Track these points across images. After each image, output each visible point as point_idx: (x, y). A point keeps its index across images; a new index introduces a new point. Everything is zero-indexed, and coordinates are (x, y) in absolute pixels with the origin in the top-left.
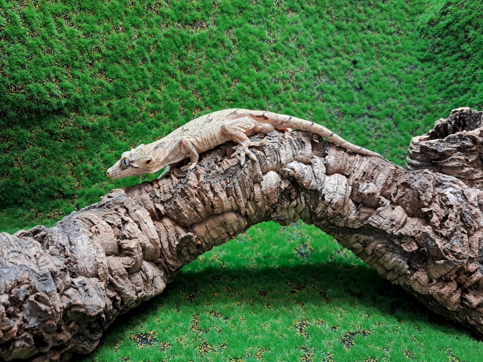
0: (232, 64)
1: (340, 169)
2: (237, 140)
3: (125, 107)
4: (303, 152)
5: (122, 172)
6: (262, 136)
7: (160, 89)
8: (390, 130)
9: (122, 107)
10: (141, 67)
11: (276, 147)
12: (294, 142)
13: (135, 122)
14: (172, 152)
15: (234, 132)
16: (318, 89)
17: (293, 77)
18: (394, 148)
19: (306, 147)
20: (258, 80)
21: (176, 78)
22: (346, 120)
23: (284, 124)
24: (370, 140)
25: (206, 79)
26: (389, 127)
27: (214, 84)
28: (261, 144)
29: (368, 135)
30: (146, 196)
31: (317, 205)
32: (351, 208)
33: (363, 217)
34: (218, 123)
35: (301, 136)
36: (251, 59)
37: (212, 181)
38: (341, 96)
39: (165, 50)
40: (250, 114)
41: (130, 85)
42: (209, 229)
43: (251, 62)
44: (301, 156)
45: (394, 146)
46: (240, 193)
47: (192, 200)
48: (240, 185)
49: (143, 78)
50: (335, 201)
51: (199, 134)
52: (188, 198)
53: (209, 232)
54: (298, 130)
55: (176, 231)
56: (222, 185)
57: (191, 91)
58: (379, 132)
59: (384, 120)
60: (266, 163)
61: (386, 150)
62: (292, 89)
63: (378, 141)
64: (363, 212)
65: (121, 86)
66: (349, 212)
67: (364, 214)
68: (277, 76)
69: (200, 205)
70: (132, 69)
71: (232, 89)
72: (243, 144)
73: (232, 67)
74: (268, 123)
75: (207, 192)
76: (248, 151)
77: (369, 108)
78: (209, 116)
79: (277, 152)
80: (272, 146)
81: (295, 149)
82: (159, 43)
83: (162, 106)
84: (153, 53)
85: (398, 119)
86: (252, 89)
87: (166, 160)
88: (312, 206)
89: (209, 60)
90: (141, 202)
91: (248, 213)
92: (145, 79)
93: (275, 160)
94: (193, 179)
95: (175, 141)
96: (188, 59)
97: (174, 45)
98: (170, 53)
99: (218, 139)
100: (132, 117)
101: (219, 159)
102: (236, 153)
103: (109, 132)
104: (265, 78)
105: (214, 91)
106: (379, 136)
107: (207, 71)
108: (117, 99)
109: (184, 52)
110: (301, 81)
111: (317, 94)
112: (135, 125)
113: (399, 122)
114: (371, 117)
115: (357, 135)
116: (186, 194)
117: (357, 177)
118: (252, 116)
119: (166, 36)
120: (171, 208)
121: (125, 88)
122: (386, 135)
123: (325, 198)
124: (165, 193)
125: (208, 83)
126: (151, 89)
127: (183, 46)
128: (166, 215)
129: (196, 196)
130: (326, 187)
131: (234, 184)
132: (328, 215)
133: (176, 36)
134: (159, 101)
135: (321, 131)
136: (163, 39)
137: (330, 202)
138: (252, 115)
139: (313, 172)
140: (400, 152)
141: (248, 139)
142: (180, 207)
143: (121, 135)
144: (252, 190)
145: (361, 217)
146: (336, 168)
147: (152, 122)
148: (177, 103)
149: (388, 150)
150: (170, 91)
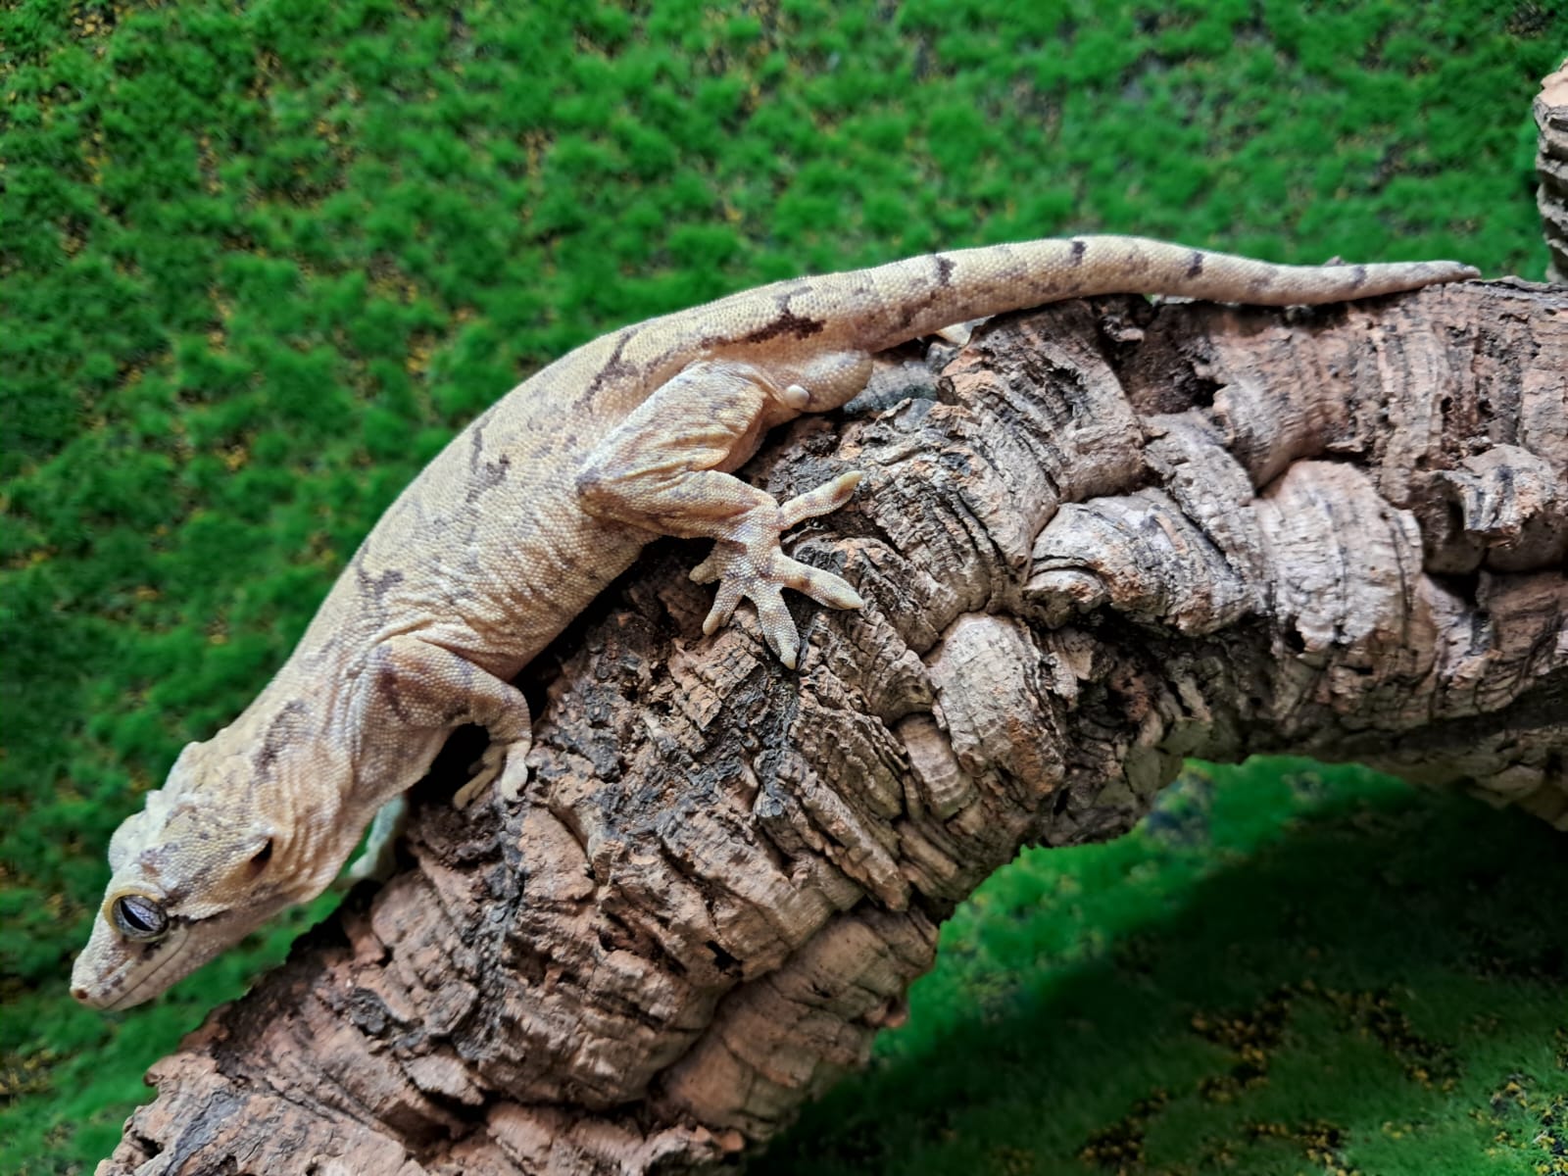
0: (486, 72)
1: (1308, 434)
2: (702, 527)
3: (99, 480)
4: (1090, 432)
5: (148, 966)
6: (822, 440)
7: (217, 326)
8: (1275, 84)
9: (86, 483)
10: (81, 262)
11: (939, 476)
12: (1017, 400)
13: (178, 522)
14: (366, 744)
15: (665, 495)
16: (906, 30)
17: (781, 19)
18: (1318, 155)
19: (1094, 393)
20: (635, 95)
21: (266, 245)
22: (1079, 118)
23: (922, 318)
24: (1209, 165)
25: (403, 188)
26: (1260, 77)
27: (448, 198)
28: (841, 493)
29: (1193, 147)
30: (341, 1042)
31: (1268, 684)
32: (1442, 621)
33: (1520, 640)
34: (545, 469)
35: (1039, 344)
36: (563, 13)
37: (662, 819)
38: (1012, 21)
39: (153, 136)
40: (706, 344)
41: (71, 367)
42: (755, 1060)
43: (565, 26)
44: (1090, 462)
45: (1313, 148)
46: (843, 818)
47: (599, 978)
48: (823, 775)
49: (115, 308)
50: (1358, 628)
51: (471, 581)
52: (570, 976)
53: (758, 1076)
54: (1006, 318)
55: (585, 1157)
56: (724, 822)
57: (356, 276)
58: (1232, 116)
59: (1232, 54)
60: (922, 594)
61: (1288, 182)
62: (796, 75)
63: (1244, 156)
64: (1508, 618)
65: (29, 393)
66: (1439, 645)
67: (1517, 625)
68: (710, 43)
69: (657, 982)
70: (43, 293)
71: (533, 182)
72: (743, 537)
73: (492, 86)
74: (831, 349)
75: (659, 900)
76: (792, 569)
77: (1150, 24)
78: (478, 442)
79: (954, 503)
80: (912, 480)
81: (1042, 436)
82: (112, 116)
83: (260, 396)
84: (107, 174)
85: (1286, 24)
86: (625, 143)
87: (354, 795)
88: (1242, 702)
89: (380, 99)
90: (326, 1091)
91: (926, 886)
92: (129, 312)
93: (959, 553)
94: (551, 858)
95: (353, 675)
96: (281, 135)
97: (185, 94)
98: (185, 142)
99: (586, 559)
100: (152, 506)
101: (644, 671)
102: (722, 604)
103: (81, 623)
104: (661, 74)
105: (458, 229)
106: (1240, 130)
107: (388, 153)
108: (41, 460)
109: (247, 107)
110: (819, 20)
111: (912, 49)
112: (185, 534)
113: (1299, 34)
114: (1172, 60)
115: (1151, 163)
116: (546, 958)
117: (1421, 448)
118: (720, 346)
119: (128, 67)
120: (504, 1059)
121: (52, 395)
122: (1265, 113)
123: (1306, 632)
124: (433, 986)
125: (417, 202)
126: (180, 344)
127: (230, 83)
128: (495, 1098)
129: (608, 943)
130: (1283, 573)
131: (791, 784)
132: (1344, 708)
133: (176, 49)
134: (240, 382)
135: (1136, 265)
136: (118, 87)
137: (1335, 645)
138: (722, 342)
139: (1194, 522)
140: (1352, 165)
141: (756, 492)
142: (546, 1038)
143: (145, 608)
144: (902, 770)
145: (1507, 647)
146: (1287, 438)
147: (252, 487)
148: (321, 355)
149: (1298, 176)
150: (264, 313)
